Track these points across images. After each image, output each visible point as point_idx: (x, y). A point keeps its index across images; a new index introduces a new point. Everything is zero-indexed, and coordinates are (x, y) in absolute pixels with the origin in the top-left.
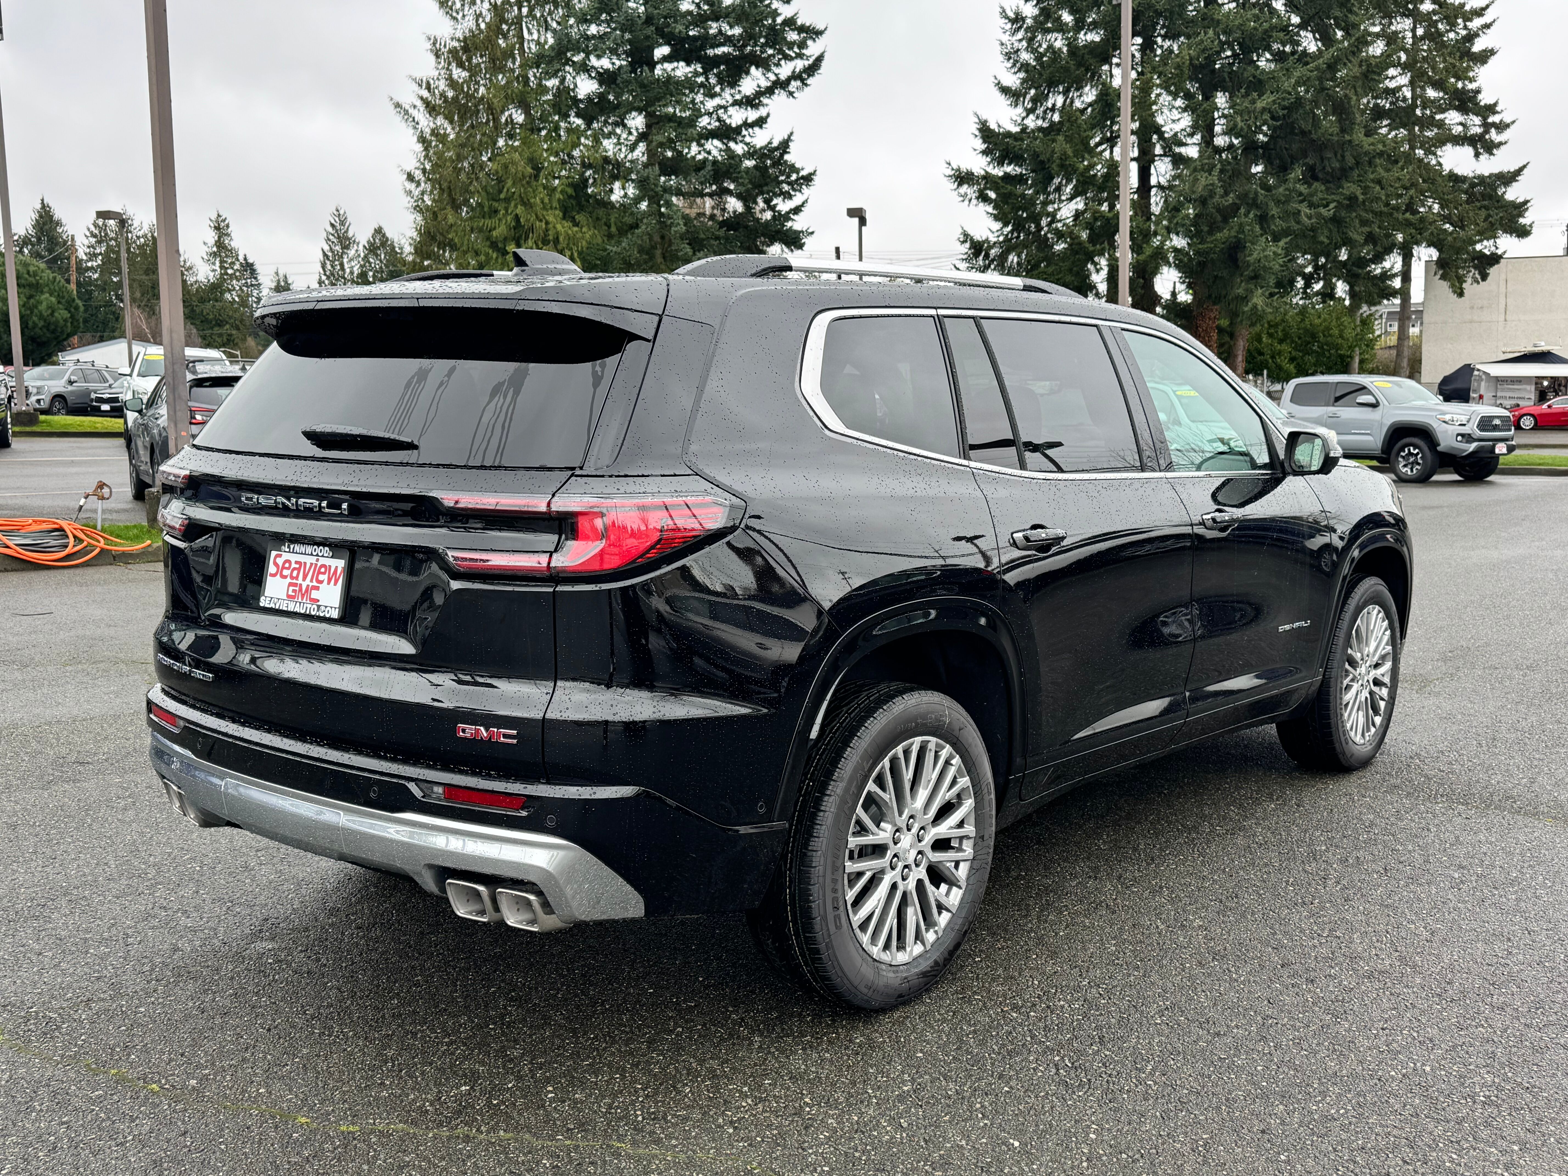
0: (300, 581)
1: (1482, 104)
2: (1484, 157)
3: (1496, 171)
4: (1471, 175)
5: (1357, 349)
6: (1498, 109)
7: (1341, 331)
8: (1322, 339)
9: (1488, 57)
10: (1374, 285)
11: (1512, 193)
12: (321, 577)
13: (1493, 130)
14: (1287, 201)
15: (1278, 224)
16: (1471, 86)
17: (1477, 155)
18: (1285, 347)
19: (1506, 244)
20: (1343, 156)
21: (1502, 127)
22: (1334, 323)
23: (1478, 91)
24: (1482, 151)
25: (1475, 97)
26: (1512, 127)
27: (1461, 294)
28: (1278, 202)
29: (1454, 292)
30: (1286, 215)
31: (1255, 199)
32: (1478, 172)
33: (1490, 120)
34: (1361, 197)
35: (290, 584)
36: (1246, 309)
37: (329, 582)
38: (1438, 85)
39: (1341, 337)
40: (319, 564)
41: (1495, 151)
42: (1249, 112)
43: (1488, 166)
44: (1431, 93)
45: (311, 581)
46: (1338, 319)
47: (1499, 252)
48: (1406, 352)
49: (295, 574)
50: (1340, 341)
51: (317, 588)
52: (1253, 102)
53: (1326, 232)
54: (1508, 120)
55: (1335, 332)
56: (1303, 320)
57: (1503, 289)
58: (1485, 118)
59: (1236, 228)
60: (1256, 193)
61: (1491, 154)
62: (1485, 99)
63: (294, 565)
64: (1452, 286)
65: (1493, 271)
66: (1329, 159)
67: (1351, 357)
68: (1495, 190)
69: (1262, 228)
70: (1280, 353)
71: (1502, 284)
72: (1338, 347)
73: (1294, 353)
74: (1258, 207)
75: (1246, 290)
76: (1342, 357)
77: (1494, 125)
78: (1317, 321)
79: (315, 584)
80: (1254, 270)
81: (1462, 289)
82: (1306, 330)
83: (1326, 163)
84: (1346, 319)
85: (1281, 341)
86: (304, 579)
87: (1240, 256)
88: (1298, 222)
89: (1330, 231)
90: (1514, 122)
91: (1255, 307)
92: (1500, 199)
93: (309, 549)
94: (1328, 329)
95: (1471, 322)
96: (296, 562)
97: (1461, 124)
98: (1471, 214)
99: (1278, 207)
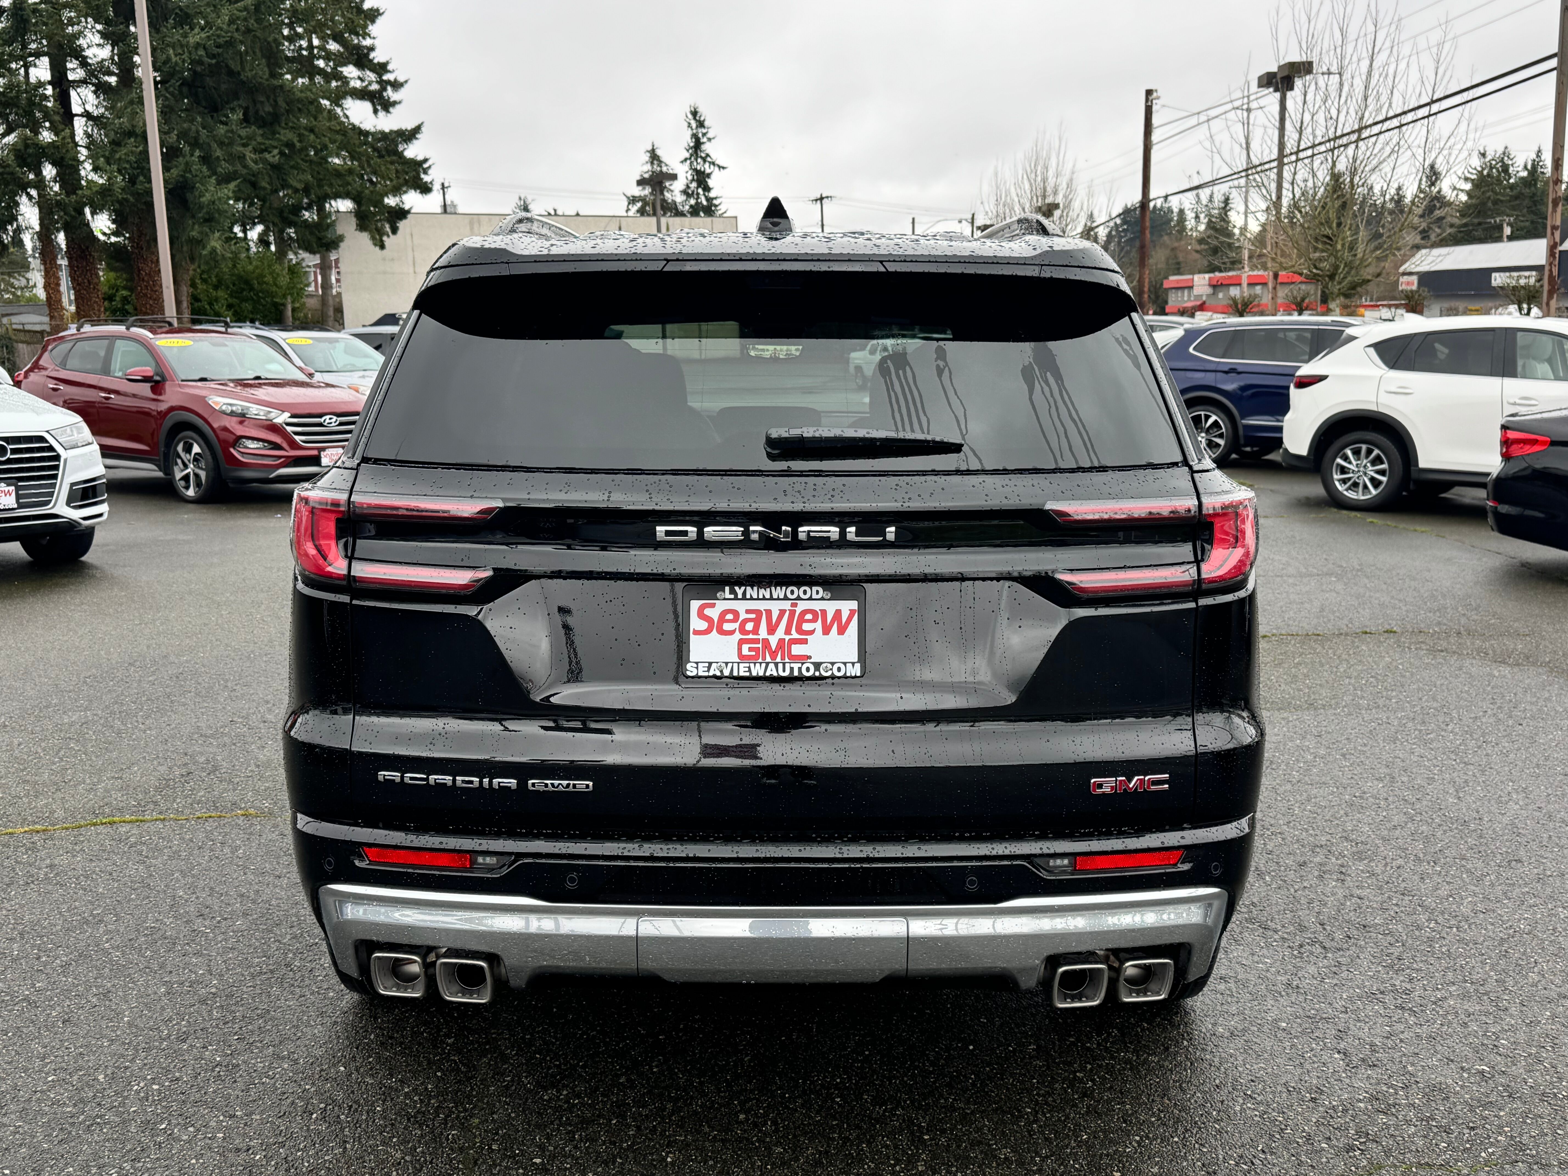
0: (763, 633)
1: (376, 61)
2: (381, 114)
3: (395, 128)
4: (373, 130)
5: (289, 297)
6: (390, 67)
7: (275, 279)
8: (256, 286)
9: (376, 17)
10: (311, 233)
11: (412, 151)
12: (806, 627)
13: (389, 88)
14: (231, 144)
15: (224, 167)
16: (367, 42)
17: (375, 112)
18: (221, 293)
19: (411, 199)
20: (275, 101)
21: (397, 85)
22: (266, 271)
23: (372, 49)
24: (379, 108)
25: (368, 54)
26: (406, 86)
27: (382, 247)
28: (221, 144)
29: (375, 245)
30: (232, 158)
31: (196, 139)
32: (379, 128)
33: (385, 78)
34: (298, 145)
35: (741, 642)
36: (204, 252)
37: (826, 631)
38: (337, 37)
39: (276, 285)
40: (798, 610)
41: (391, 109)
42: (182, 46)
43: (386, 123)
44: (333, 46)
45: (788, 632)
46: (270, 266)
47: (407, 207)
48: (331, 302)
49: (749, 626)
50: (274, 289)
51: (805, 642)
52: (185, 36)
53: (266, 177)
54: (401, 79)
55: (269, 279)
56: (234, 266)
57: (409, 242)
58: (380, 76)
59: (182, 167)
60: (197, 132)
61: (388, 111)
62: (378, 57)
63: (743, 616)
64: (373, 238)
65: (402, 225)
66: (262, 102)
67: (284, 305)
68: (397, 146)
69: (209, 168)
70: (217, 300)
71: (408, 237)
72: (273, 295)
73: (230, 300)
74: (201, 148)
75: (201, 233)
76: (276, 305)
77: (389, 82)
78: (250, 268)
79: (795, 635)
80: (208, 213)
81: (382, 241)
82: (240, 277)
83: (259, 106)
84: (278, 268)
85: (216, 288)
86: (772, 630)
87: (189, 196)
88: (245, 166)
89: (270, 176)
90: (406, 82)
91: (214, 250)
92: (400, 155)
93: (779, 592)
94: (262, 276)
95: (385, 273)
96: (748, 612)
97: (359, 78)
98: (383, 168)
99: (221, 149)
